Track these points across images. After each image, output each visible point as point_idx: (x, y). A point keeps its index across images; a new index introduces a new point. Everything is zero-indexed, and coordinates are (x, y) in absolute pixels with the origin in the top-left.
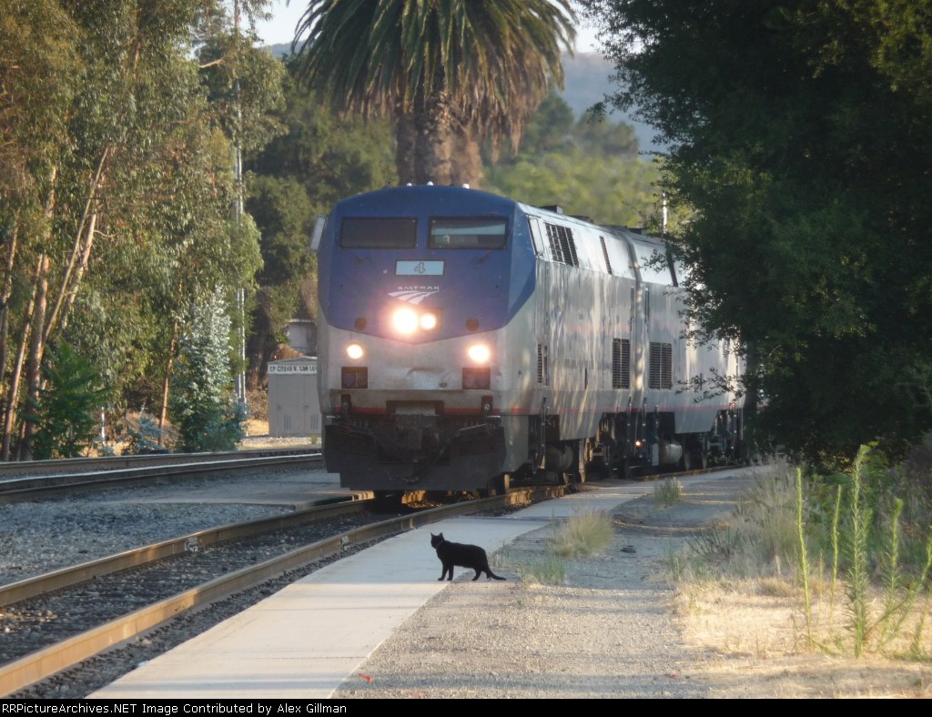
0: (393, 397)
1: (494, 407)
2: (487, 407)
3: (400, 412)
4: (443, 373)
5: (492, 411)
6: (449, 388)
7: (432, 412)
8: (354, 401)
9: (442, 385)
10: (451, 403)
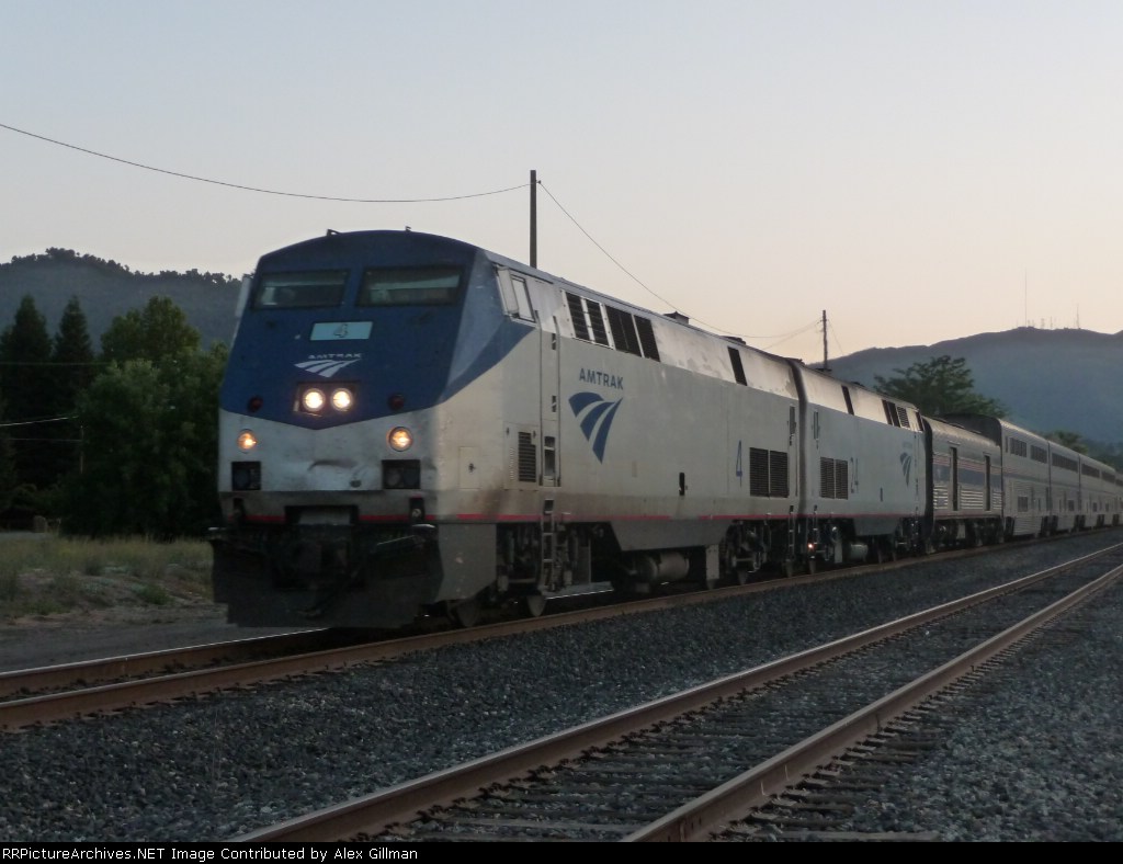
0: (291, 502)
1: (427, 513)
2: (417, 513)
3: (305, 520)
4: (356, 468)
5: (423, 519)
6: (363, 487)
7: (345, 520)
8: (249, 506)
9: (355, 483)
10: (368, 508)
